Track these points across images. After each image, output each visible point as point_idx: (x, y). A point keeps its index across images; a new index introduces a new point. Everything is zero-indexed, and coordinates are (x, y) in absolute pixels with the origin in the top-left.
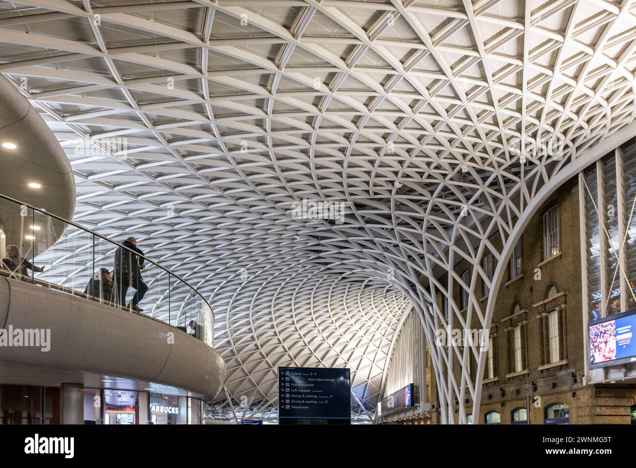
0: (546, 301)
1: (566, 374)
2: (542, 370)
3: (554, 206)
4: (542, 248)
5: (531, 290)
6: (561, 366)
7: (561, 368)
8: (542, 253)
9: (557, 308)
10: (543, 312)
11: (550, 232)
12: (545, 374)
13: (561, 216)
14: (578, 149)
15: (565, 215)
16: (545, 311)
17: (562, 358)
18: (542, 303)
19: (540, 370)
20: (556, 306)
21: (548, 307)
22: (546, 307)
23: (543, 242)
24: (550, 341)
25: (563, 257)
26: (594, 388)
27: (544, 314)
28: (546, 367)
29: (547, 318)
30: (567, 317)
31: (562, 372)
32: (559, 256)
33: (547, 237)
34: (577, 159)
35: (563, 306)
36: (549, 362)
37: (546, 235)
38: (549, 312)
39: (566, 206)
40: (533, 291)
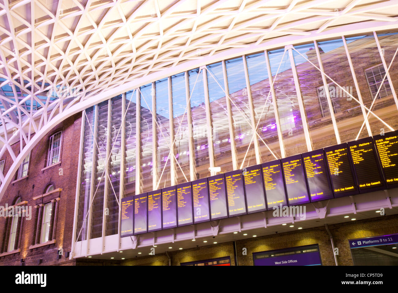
0: (44, 195)
1: (53, 252)
2: (32, 249)
3: (60, 132)
4: (46, 158)
5: (33, 186)
6: (49, 245)
7: (48, 247)
8: (46, 162)
9: (53, 201)
10: (40, 203)
11: (54, 148)
12: (34, 252)
13: (64, 138)
14: (87, 93)
15: (67, 137)
16: (42, 203)
17: (50, 239)
18: (41, 196)
19: (30, 249)
20: (52, 199)
21: (45, 200)
22: (44, 199)
23: (47, 154)
24: (42, 226)
25: (61, 165)
26: (75, 262)
27: (41, 205)
28: (36, 246)
29: (43, 208)
30: (59, 208)
31: (49, 250)
32: (59, 164)
33: (51, 151)
34: (84, 101)
35: (58, 199)
36: (39, 242)
37: (50, 150)
38: (45, 204)
39: (68, 132)
40: (35, 188)
